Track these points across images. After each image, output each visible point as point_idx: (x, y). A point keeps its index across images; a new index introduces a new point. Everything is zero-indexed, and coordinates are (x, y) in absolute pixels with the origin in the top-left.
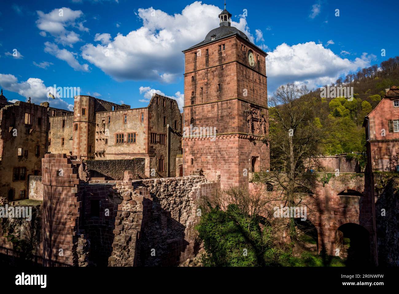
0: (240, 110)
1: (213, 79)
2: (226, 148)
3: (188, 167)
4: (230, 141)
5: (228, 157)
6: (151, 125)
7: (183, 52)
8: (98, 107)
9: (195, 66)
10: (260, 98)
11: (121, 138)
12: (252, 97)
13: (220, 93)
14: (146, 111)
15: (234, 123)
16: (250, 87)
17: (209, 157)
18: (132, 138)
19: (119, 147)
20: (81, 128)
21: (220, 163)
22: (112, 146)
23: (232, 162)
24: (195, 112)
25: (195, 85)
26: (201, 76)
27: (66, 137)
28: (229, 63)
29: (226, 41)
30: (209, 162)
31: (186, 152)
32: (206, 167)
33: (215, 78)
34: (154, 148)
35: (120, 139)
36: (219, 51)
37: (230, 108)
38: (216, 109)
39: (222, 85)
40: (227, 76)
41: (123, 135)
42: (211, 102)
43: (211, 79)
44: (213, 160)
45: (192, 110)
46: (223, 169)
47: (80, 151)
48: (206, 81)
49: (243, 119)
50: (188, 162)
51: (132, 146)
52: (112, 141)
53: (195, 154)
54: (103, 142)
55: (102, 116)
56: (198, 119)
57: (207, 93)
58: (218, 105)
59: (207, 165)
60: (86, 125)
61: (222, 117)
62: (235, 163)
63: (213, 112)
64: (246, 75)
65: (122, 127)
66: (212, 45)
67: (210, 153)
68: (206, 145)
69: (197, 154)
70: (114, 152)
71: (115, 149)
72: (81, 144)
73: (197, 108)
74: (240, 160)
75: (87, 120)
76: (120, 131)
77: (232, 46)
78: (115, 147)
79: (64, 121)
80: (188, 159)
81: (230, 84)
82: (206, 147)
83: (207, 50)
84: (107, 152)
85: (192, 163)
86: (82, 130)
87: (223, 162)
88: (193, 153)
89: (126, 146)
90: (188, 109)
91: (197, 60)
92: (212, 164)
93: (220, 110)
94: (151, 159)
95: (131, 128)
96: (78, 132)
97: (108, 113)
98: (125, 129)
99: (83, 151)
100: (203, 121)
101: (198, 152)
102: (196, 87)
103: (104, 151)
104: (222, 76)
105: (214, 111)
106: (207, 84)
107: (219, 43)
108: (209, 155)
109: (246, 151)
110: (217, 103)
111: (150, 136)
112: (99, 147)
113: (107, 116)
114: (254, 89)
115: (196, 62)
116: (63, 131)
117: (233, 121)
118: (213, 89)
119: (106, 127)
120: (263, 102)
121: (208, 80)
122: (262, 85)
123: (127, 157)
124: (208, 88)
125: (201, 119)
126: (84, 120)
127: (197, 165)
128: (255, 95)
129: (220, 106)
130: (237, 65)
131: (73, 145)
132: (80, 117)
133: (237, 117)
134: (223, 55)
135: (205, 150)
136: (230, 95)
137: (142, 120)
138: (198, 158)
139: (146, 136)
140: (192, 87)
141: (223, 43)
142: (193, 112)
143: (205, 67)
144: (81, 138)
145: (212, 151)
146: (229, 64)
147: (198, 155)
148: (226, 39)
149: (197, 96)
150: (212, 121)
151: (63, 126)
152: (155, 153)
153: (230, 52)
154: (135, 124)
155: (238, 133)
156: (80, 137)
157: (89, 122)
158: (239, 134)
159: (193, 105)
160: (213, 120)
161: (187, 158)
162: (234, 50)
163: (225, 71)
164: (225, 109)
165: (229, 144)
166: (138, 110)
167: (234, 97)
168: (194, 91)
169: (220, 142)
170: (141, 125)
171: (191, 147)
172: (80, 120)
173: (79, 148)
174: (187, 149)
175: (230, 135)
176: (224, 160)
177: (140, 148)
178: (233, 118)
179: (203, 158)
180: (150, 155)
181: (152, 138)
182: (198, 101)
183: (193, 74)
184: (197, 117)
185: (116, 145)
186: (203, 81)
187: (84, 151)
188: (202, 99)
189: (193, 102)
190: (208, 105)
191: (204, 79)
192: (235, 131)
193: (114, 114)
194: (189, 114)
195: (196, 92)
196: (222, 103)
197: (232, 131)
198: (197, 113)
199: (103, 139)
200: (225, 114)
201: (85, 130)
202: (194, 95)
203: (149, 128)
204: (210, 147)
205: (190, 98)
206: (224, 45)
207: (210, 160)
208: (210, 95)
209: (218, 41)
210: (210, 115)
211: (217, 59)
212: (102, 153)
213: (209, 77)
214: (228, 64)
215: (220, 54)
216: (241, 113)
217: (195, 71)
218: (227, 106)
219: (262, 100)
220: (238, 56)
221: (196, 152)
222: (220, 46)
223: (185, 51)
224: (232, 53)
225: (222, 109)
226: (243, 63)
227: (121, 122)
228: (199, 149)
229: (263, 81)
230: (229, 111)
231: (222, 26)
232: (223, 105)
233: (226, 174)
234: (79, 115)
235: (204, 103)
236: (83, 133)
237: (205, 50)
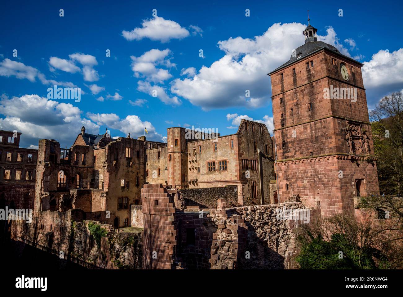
0: (337, 129)
1: (303, 98)
2: (325, 171)
3: (283, 193)
4: (328, 163)
5: (327, 181)
6: (241, 151)
7: (268, 74)
9: (283, 87)
10: (360, 113)
11: (213, 166)
12: (349, 113)
13: (312, 113)
14: (235, 138)
15: (331, 143)
16: (346, 103)
17: (305, 182)
18: (223, 166)
19: (211, 175)
20: (174, 158)
21: (318, 187)
22: (204, 174)
23: (332, 186)
24: (286, 135)
25: (283, 107)
26: (290, 97)
27: (162, 168)
28: (319, 79)
29: (314, 57)
30: (306, 187)
31: (279, 177)
32: (303, 192)
33: (305, 97)
34: (246, 174)
35: (211, 167)
36: (307, 68)
37: (324, 127)
38: (309, 130)
39: (313, 104)
40: (318, 94)
41: (214, 163)
42: (303, 122)
43: (301, 99)
44: (310, 185)
45: (283, 133)
46: (323, 195)
47: (174, 180)
48: (295, 101)
49: (342, 138)
50: (282, 188)
51: (224, 173)
52: (204, 170)
53: (289, 179)
54: (196, 171)
55: (193, 146)
56: (290, 142)
57: (298, 113)
58: (311, 125)
60: (179, 155)
61: (317, 137)
62: (336, 187)
63: (306, 133)
65: (213, 155)
66: (299, 64)
67: (307, 177)
68: (301, 168)
69: (292, 178)
70: (206, 181)
71: (207, 177)
72: (175, 174)
73: (288, 131)
74: (342, 183)
75: (180, 151)
76: (211, 159)
77: (321, 61)
78: (207, 176)
79: (159, 153)
80: (282, 185)
81: (322, 101)
82: (301, 170)
83: (294, 69)
84: (199, 180)
85: (287, 189)
86: (176, 160)
87: (322, 187)
88: (287, 178)
89: (217, 173)
90: (279, 132)
91: (284, 81)
92: (309, 189)
93: (314, 130)
94: (244, 185)
95: (222, 156)
96: (172, 162)
97: (199, 142)
98: (216, 157)
99: (177, 181)
100: (295, 144)
101: (293, 176)
102: (285, 109)
103: (197, 180)
104: (313, 95)
106: (297, 104)
107: (307, 61)
108: (305, 180)
109: (348, 174)
110: (309, 123)
111: (241, 162)
112: (192, 175)
113: (198, 145)
114: (350, 104)
115: (283, 83)
116: (159, 162)
117: (329, 140)
118: (304, 109)
119: (198, 156)
120: (363, 117)
121: (297, 100)
122: (360, 98)
123: (220, 185)
124: (298, 108)
125: (294, 142)
126: (177, 151)
127: (293, 190)
128: (353, 111)
129: (313, 126)
130: (328, 80)
131: (168, 175)
132: (173, 147)
133: (333, 137)
134: (311, 73)
135: (300, 175)
136: (324, 113)
137: (232, 147)
138: (293, 183)
139: (237, 163)
140: (281, 109)
141: (311, 60)
142: (284, 135)
143: (293, 87)
144: (175, 168)
145: (309, 175)
146: (320, 81)
147: (293, 180)
148: (313, 55)
149: (287, 117)
150: (306, 143)
151: (159, 158)
152: (248, 180)
153: (319, 68)
154: (225, 152)
155: (336, 153)
156: (174, 166)
157: (182, 152)
158: (338, 155)
159: (283, 128)
160: (307, 141)
161: (281, 183)
162: (324, 66)
163: (316, 89)
164: (319, 129)
165: (327, 166)
166: (227, 137)
167: (328, 116)
168: (283, 113)
169: (317, 164)
170: (232, 152)
171: (284, 172)
172: (173, 151)
173: (174, 178)
174: (281, 174)
175: (328, 157)
176: (323, 184)
177: (231, 175)
178: (329, 137)
179: (299, 183)
180: (242, 182)
181: (243, 165)
182: (289, 123)
183: (281, 96)
184: (288, 140)
185: (208, 174)
186: (292, 102)
187: (179, 180)
188: (293, 120)
189: (283, 125)
190: (300, 126)
191: (293, 100)
192: (333, 152)
193: (205, 143)
194: (280, 138)
195: (285, 114)
196: (315, 123)
197: (330, 152)
198: (288, 136)
199: (196, 168)
200: (319, 134)
201: (178, 160)
202: (284, 117)
203: (240, 155)
204: (305, 170)
205: (280, 121)
206: (312, 61)
207: (306, 185)
208: (301, 116)
209: (305, 59)
210: (303, 137)
211: (306, 77)
212: (195, 182)
213: (298, 97)
214: (318, 81)
215: (308, 71)
216: (339, 131)
217: (283, 92)
218: (321, 126)
219: (362, 115)
220: (329, 70)
221: (290, 177)
222: (308, 63)
223: (270, 74)
224: (322, 68)
225: (316, 129)
226: (336, 77)
227: (212, 150)
228: (294, 174)
229: (361, 94)
230: (324, 130)
231: (308, 43)
232: (317, 125)
233: (326, 200)
234: (172, 146)
235: (295, 124)
236: (177, 163)
237: (291, 70)
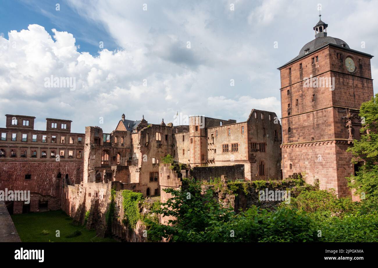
0: (336, 117)
2: (324, 154)
3: (287, 171)
4: (327, 147)
5: (326, 163)
6: (251, 136)
7: (278, 69)
8: (208, 124)
9: (290, 80)
11: (227, 148)
12: (352, 103)
13: (315, 103)
14: (245, 125)
15: (330, 130)
16: (349, 93)
17: (307, 163)
18: (235, 148)
19: (225, 156)
20: (195, 141)
21: (317, 168)
22: (220, 154)
23: (330, 167)
24: (292, 122)
25: (290, 98)
26: (296, 89)
27: (185, 149)
28: (323, 73)
29: (319, 53)
30: (307, 167)
31: (285, 158)
32: (304, 171)
33: (309, 89)
34: (254, 155)
35: (225, 149)
36: (312, 63)
37: (325, 116)
38: (311, 118)
39: (317, 95)
41: (228, 145)
42: (307, 112)
43: (306, 91)
44: (311, 165)
45: (289, 120)
46: (321, 174)
47: (195, 159)
48: (301, 93)
49: (341, 126)
50: (287, 167)
51: (236, 154)
52: (220, 151)
54: (213, 151)
55: (212, 131)
56: (295, 128)
57: (303, 104)
58: (313, 114)
59: (304, 170)
60: (199, 139)
61: (318, 125)
62: (333, 168)
64: (343, 83)
65: (227, 139)
66: (306, 59)
67: (308, 159)
68: (303, 151)
69: (295, 159)
70: (221, 160)
71: (222, 157)
72: (196, 154)
73: (294, 119)
74: (338, 165)
75: (199, 135)
76: (226, 143)
77: (326, 56)
78: (222, 156)
79: (184, 136)
80: (287, 165)
81: (324, 93)
82: (303, 153)
83: (301, 64)
84: (216, 160)
85: (291, 168)
86: (196, 143)
87: (321, 167)
88: (291, 160)
89: (230, 154)
90: (286, 120)
91: (292, 75)
92: (309, 169)
93: (316, 119)
94: (252, 164)
95: (234, 140)
96: (193, 144)
97: (215, 128)
98: (229, 141)
99: (197, 159)
100: (299, 130)
101: (296, 158)
102: (291, 100)
103: (214, 159)
105: (309, 120)
106: (302, 96)
107: (312, 56)
108: (307, 161)
109: (346, 157)
110: (312, 113)
111: (250, 145)
112: (211, 155)
113: (215, 130)
114: (354, 95)
115: (291, 76)
116: (184, 144)
117: (329, 128)
118: (308, 100)
119: (215, 139)
121: (303, 92)
122: (366, 88)
123: (232, 164)
124: (303, 99)
125: (298, 128)
126: (197, 135)
127: (296, 170)
128: (356, 101)
129: (315, 115)
130: (331, 74)
131: (190, 155)
132: (194, 132)
133: (333, 124)
134: (316, 67)
135: (303, 156)
136: (325, 104)
137: (242, 132)
138: (296, 163)
139: (246, 146)
140: (288, 100)
141: (316, 56)
142: (289, 123)
143: (299, 80)
144: (196, 149)
145: (310, 157)
146: (323, 74)
147: (296, 161)
148: (318, 51)
149: (293, 107)
150: (308, 129)
151: (183, 140)
152: (256, 160)
153: (323, 63)
154: (237, 136)
155: (335, 139)
156: (195, 148)
157: (201, 136)
159: (289, 116)
160: (309, 128)
161: (286, 163)
162: (328, 61)
164: (321, 117)
165: (325, 150)
166: (239, 124)
167: (329, 106)
169: (317, 148)
170: (242, 136)
171: (289, 154)
172: (194, 135)
173: (194, 157)
174: (286, 156)
175: (327, 142)
176: (322, 165)
177: (242, 155)
178: (329, 125)
179: (301, 163)
180: (251, 161)
181: (253, 147)
182: (294, 112)
183: (288, 88)
184: (293, 127)
185: (222, 154)
186: (298, 93)
187: (198, 159)
188: (298, 110)
189: (289, 114)
190: (304, 114)
191: (299, 92)
192: (331, 138)
193: (220, 129)
194: (286, 125)
195: (291, 105)
196: (317, 112)
197: (329, 138)
198: (294, 123)
199: (213, 149)
200: (320, 122)
201: (198, 142)
202: (290, 107)
203: (249, 139)
204: (307, 153)
205: (287, 110)
206: (317, 57)
207: (307, 165)
208: (305, 106)
209: (311, 54)
210: (306, 124)
211: (311, 71)
212: (213, 161)
213: (303, 89)
214: (322, 75)
215: (314, 66)
216: (339, 120)
217: (290, 85)
218: (323, 115)
220: (333, 65)
222: (313, 59)
223: (280, 68)
224: (326, 63)
225: (318, 118)
226: (340, 71)
227: (226, 134)
228: (297, 155)
229: (367, 85)
230: (325, 119)
231: (318, 38)
232: (319, 114)
233: (324, 179)
234: (193, 131)
235: (299, 113)
236: (197, 145)
237: (299, 65)
